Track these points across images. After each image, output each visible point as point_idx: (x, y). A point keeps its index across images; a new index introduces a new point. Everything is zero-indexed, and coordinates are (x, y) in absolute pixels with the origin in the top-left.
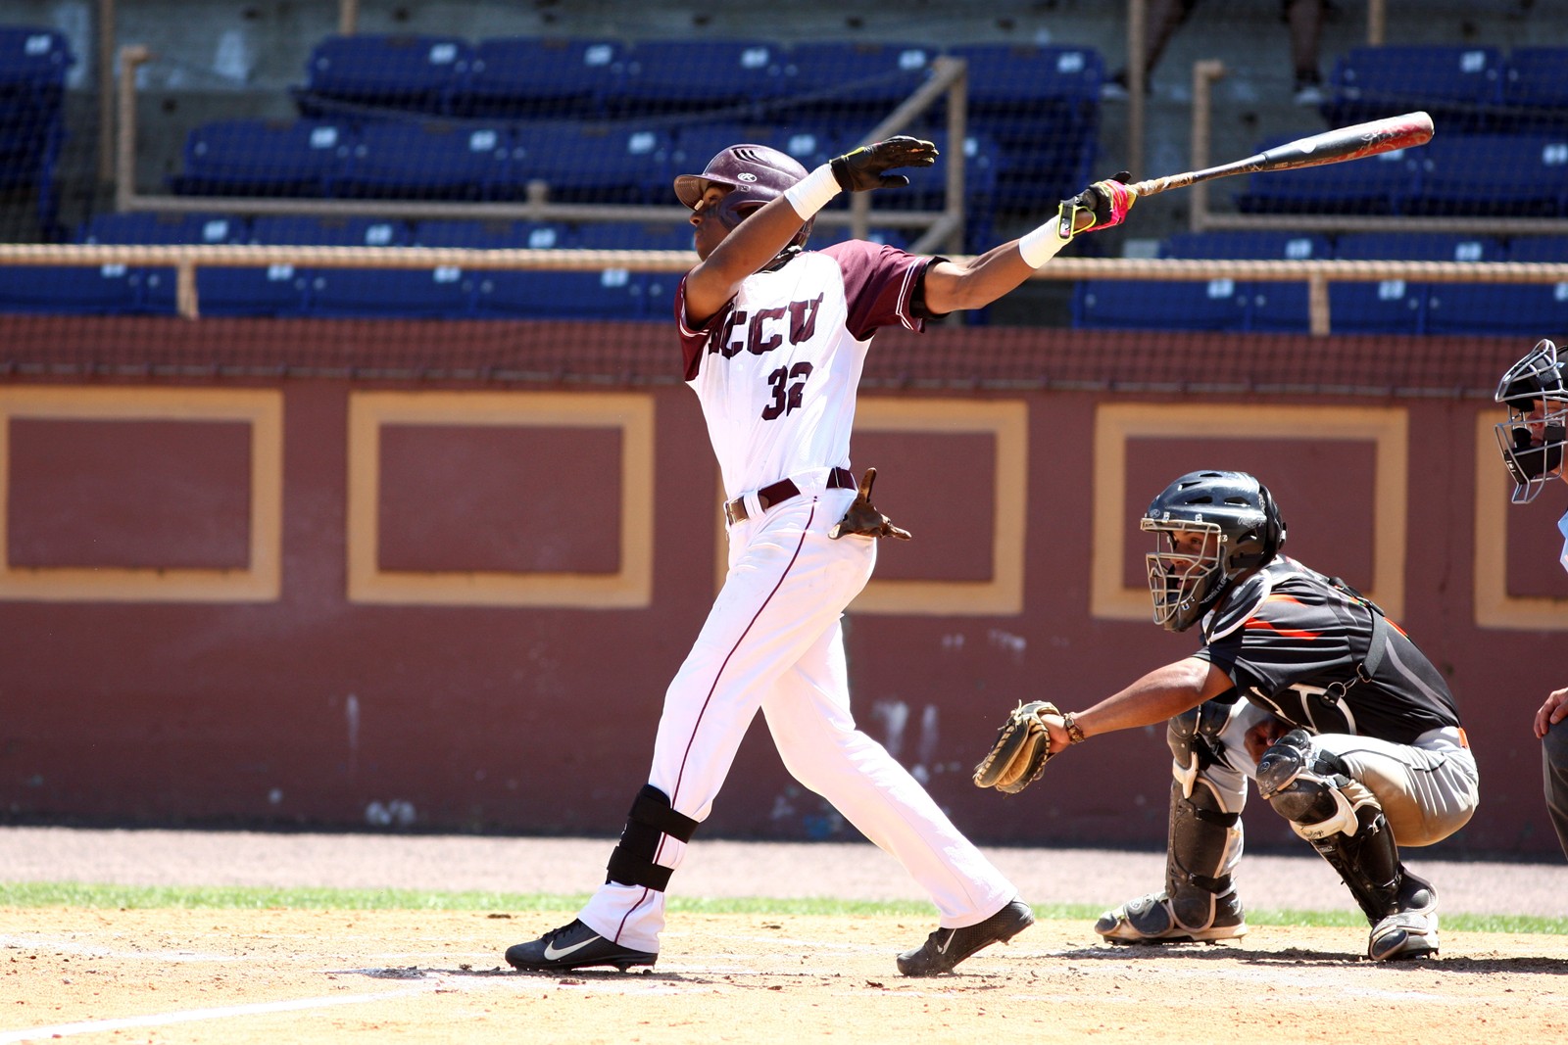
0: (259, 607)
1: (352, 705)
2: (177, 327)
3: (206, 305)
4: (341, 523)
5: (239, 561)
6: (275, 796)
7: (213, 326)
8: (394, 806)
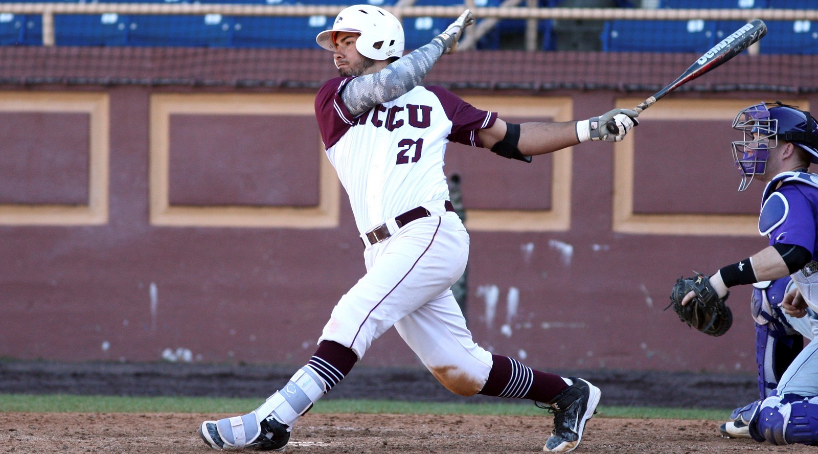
0: (97, 229)
1: (153, 290)
2: (42, 51)
3: (60, 39)
4: (146, 175)
5: (82, 202)
6: (106, 346)
7: (64, 51)
8: (179, 352)
